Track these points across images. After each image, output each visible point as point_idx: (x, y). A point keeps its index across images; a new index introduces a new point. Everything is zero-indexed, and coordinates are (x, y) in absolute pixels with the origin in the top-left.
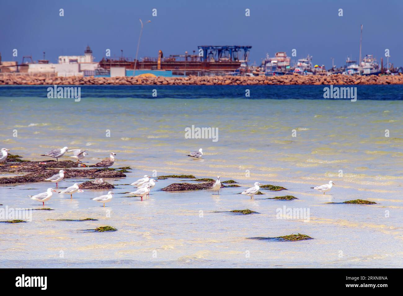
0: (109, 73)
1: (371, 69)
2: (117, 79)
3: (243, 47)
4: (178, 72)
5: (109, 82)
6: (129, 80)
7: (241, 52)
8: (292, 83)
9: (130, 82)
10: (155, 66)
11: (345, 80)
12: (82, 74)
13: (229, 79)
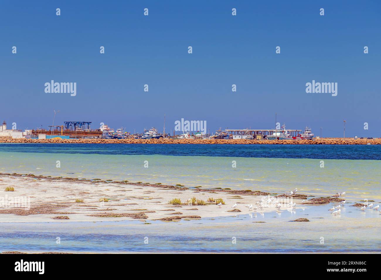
0: (38, 137)
1: (156, 134)
2: (43, 140)
3: (87, 123)
4: (72, 137)
5: (39, 141)
6: (49, 140)
7: (86, 125)
8: (131, 142)
9: (50, 141)
10: (60, 133)
11: (157, 141)
12: (24, 137)
13: (100, 140)
